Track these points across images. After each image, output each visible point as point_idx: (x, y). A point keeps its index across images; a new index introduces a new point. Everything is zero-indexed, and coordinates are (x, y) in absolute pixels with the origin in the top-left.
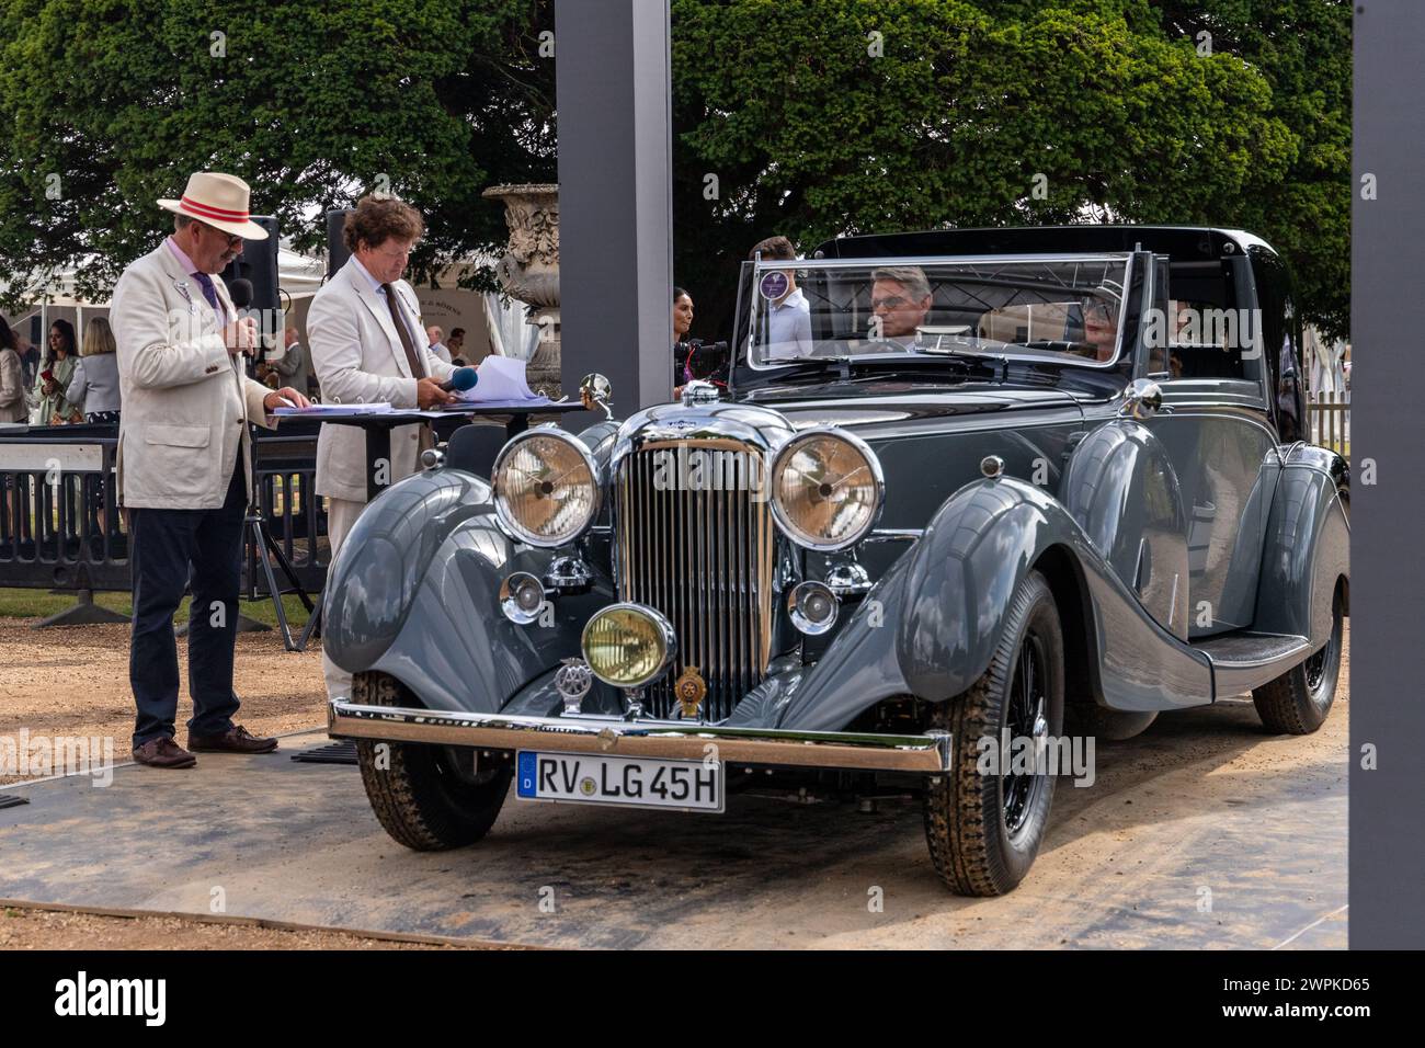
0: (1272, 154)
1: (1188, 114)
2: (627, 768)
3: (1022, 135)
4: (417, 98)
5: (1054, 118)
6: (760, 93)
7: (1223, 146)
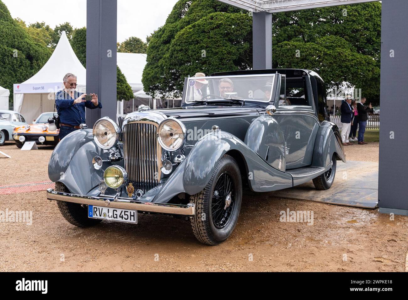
0: (376, 73)
1: (361, 66)
2: (114, 210)
3: (332, 69)
4: (230, 63)
5: (338, 66)
6: (288, 62)
7: (367, 71)
